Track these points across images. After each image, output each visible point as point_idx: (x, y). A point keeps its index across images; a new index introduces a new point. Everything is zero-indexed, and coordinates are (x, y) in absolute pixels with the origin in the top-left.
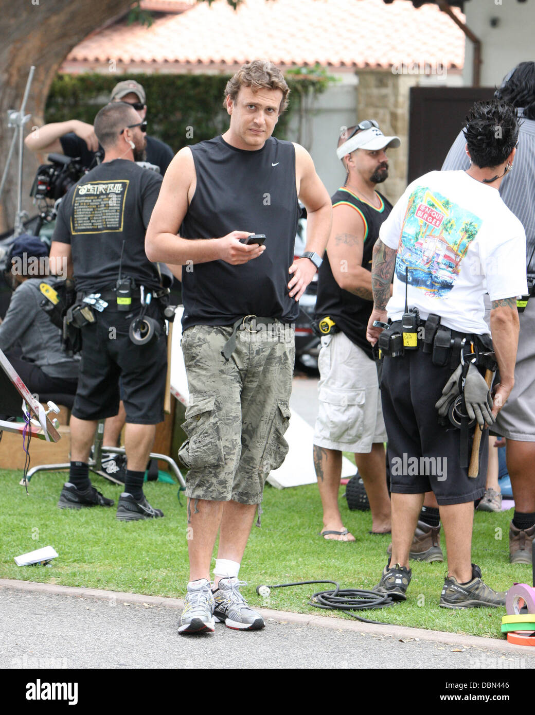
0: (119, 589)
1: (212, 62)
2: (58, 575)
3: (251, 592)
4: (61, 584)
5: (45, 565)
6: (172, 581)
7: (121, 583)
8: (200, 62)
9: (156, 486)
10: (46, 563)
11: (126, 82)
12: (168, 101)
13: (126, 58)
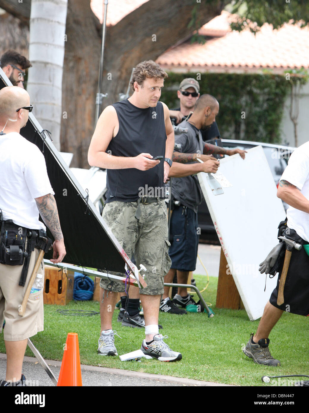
0: (180, 376)
1: (240, 66)
2: (145, 367)
3: (259, 380)
4: (146, 372)
5: (137, 360)
6: (211, 372)
7: (182, 372)
8: (233, 66)
9: (203, 315)
10: (138, 360)
11: (189, 79)
12: (214, 88)
13: (190, 63)
